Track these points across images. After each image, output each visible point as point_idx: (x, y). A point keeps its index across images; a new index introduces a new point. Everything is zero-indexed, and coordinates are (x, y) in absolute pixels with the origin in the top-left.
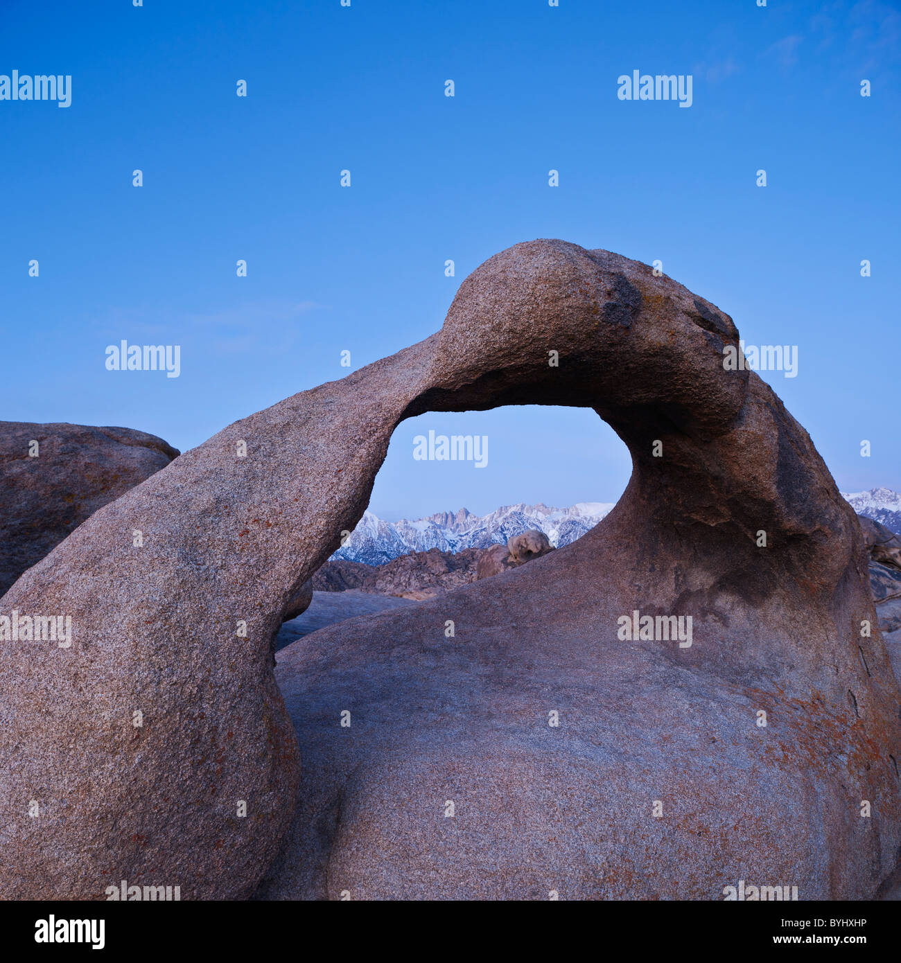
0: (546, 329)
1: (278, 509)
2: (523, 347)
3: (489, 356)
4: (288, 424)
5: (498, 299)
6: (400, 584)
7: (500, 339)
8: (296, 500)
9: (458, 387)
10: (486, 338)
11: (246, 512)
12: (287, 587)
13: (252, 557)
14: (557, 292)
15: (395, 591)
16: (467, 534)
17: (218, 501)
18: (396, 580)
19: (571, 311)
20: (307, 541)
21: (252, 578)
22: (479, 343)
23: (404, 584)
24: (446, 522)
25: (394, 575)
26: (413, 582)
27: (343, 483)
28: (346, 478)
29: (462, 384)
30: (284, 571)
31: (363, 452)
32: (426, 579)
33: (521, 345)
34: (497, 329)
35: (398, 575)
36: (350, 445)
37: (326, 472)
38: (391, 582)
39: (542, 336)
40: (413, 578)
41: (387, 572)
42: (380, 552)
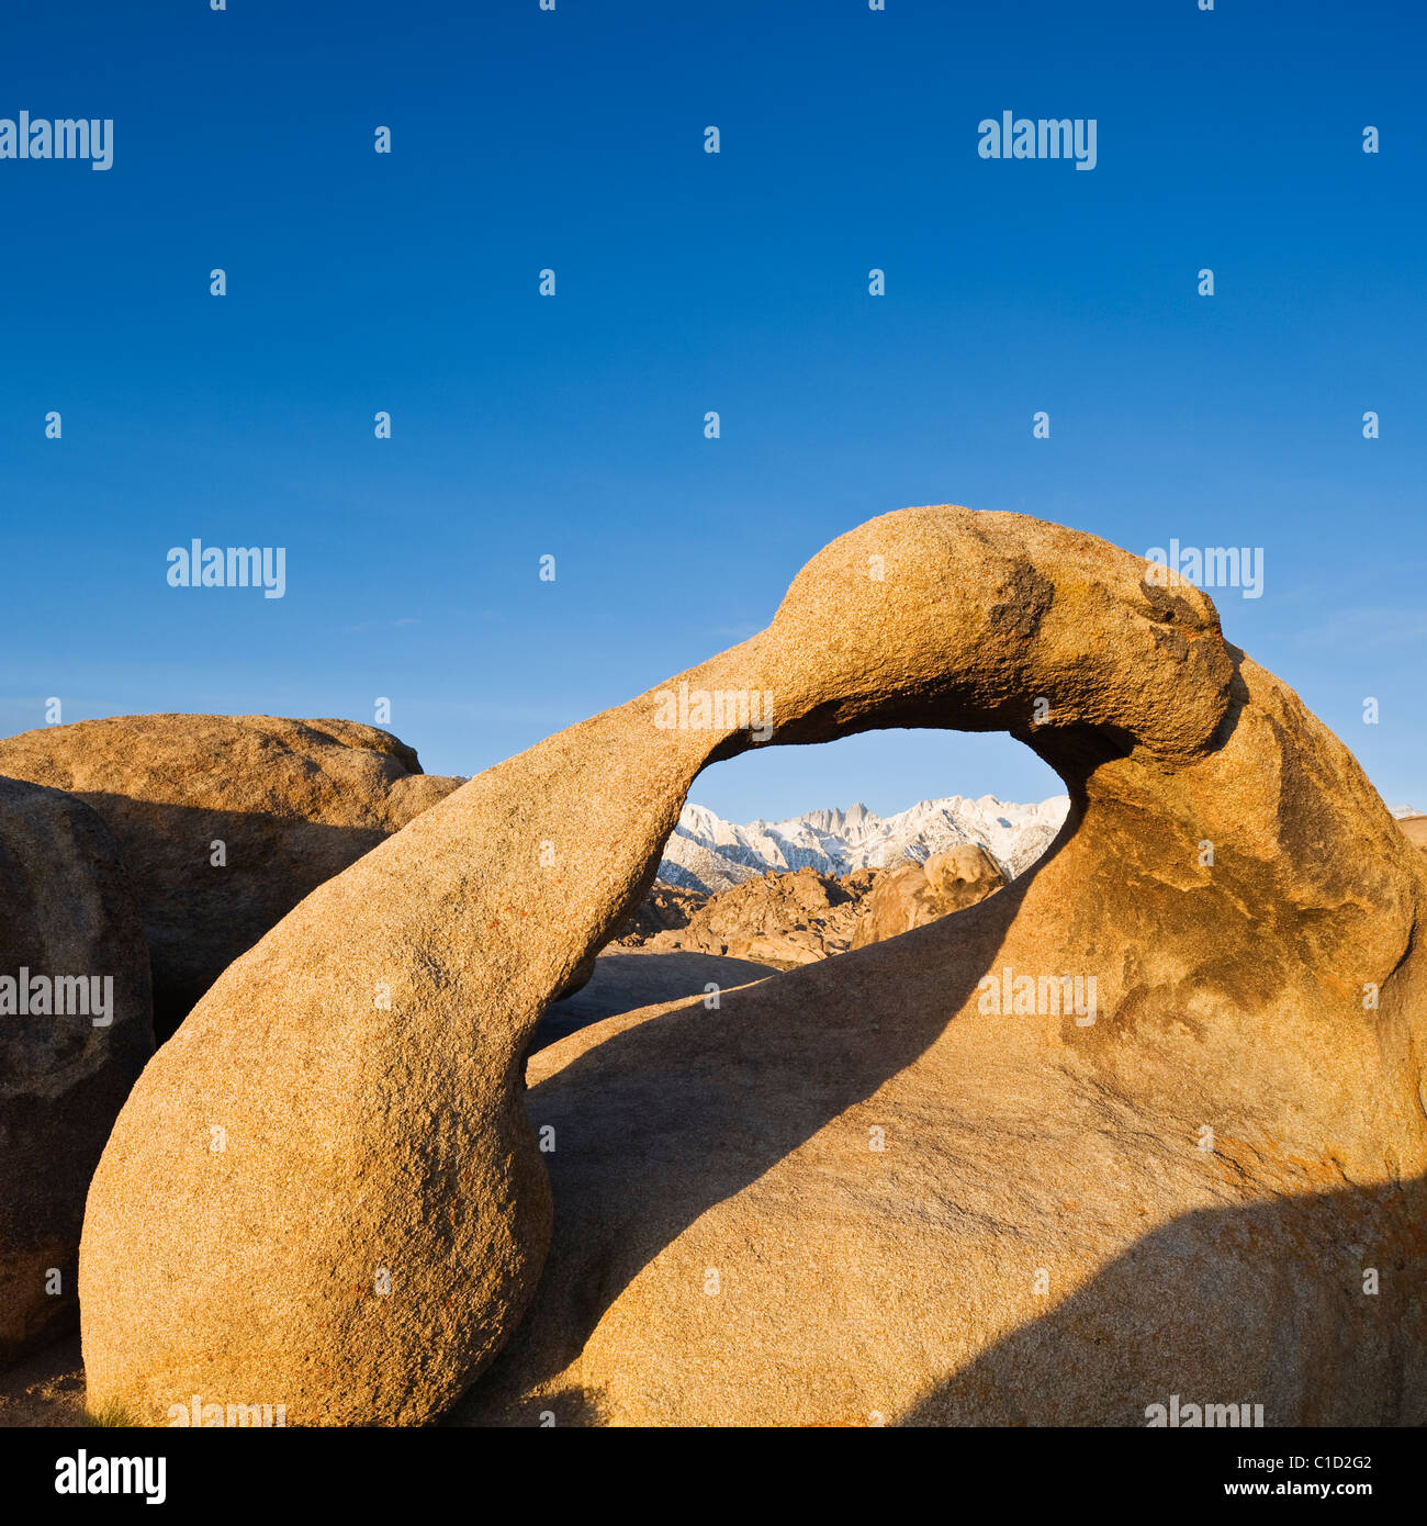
0: (903, 646)
1: (537, 893)
2: (871, 671)
3: (824, 683)
4: (556, 774)
5: (839, 606)
6: (748, 924)
7: (840, 663)
8: (560, 881)
9: (782, 723)
10: (820, 659)
11: (497, 897)
12: (544, 994)
13: (502, 957)
14: (920, 595)
16: (862, 845)
17: (464, 881)
18: (743, 918)
19: (940, 620)
20: (570, 935)
21: (501, 985)
22: (810, 667)
23: (755, 924)
24: (829, 826)
25: (740, 909)
26: (771, 921)
27: (620, 859)
28: (624, 853)
29: (786, 719)
30: (539, 974)
31: (648, 817)
32: (792, 917)
33: (868, 668)
34: (835, 648)
35: (746, 909)
36: (632, 807)
37: (599, 843)
38: (734, 921)
39: (898, 655)
40: (771, 915)
41: (729, 905)
42: (720, 873)
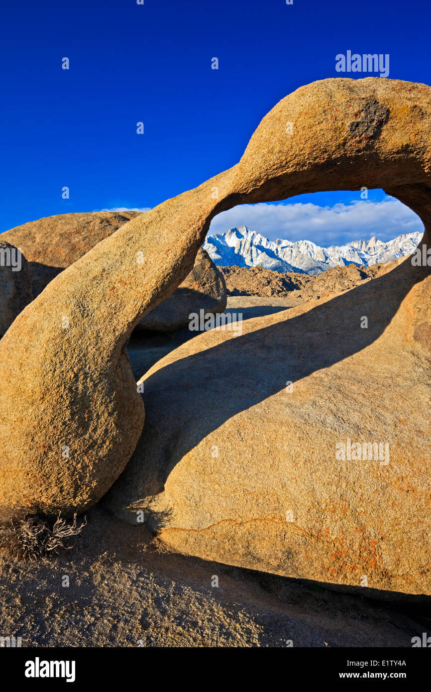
0: (304, 148)
1: (132, 274)
2: (290, 161)
3: (267, 170)
4: (152, 222)
5: (273, 131)
6: (328, 287)
7: (273, 159)
8: (143, 269)
9: (249, 191)
10: (265, 158)
11: (116, 277)
12: (130, 320)
13: (113, 303)
14: (312, 121)
15: (325, 292)
16: (376, 254)
17: (104, 270)
18: (326, 285)
19: (322, 132)
20: (144, 293)
21: (112, 316)
22: (260, 162)
23: (331, 287)
24: (361, 247)
25: (325, 281)
26: (337, 286)
28: (171, 255)
29: (252, 189)
30: (129, 311)
31: (184, 238)
32: (346, 284)
33: (288, 160)
34: (271, 152)
35: (327, 281)
36: (178, 233)
37: (162, 251)
38: (323, 286)
39: (302, 152)
40: (337, 283)
41: (320, 280)
42: (317, 267)
